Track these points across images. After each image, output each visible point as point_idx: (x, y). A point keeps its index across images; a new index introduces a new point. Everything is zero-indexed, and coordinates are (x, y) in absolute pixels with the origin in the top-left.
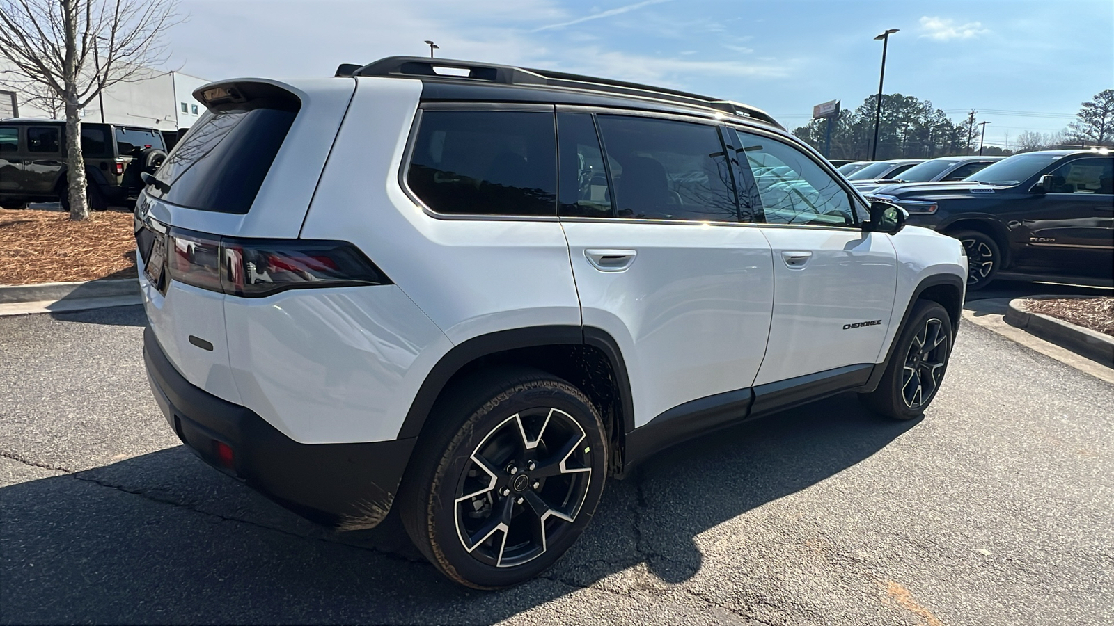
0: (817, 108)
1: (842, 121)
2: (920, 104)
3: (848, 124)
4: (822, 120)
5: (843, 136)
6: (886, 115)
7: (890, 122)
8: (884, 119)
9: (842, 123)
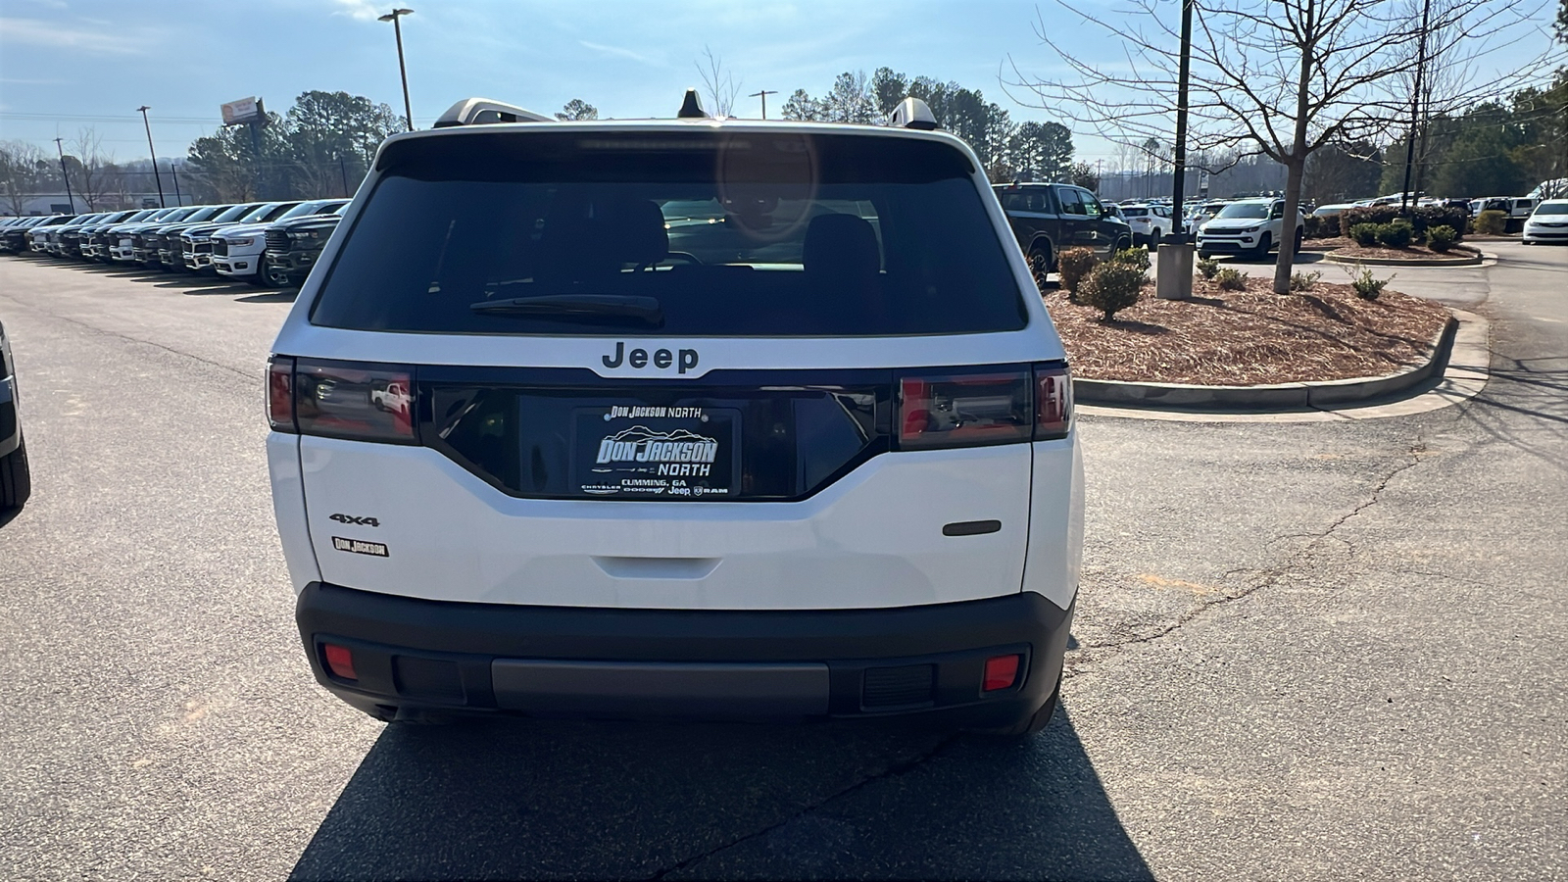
0: (226, 108)
1: (270, 129)
2: (375, 108)
3: (281, 134)
4: (237, 127)
5: (279, 151)
6: (332, 122)
7: (341, 132)
8: (332, 128)
9: (270, 132)
